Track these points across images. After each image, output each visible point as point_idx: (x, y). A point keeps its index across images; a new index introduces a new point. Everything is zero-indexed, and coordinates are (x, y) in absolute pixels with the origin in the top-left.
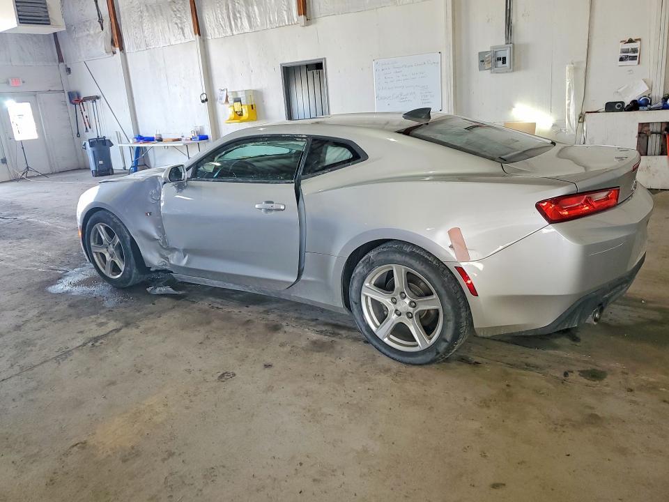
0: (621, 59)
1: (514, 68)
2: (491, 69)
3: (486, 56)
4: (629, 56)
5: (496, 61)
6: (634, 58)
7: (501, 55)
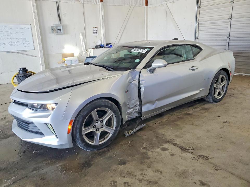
0: (94, 33)
1: (64, 33)
2: (56, 33)
3: (54, 28)
4: (96, 32)
5: (58, 30)
6: (97, 33)
7: (59, 28)
